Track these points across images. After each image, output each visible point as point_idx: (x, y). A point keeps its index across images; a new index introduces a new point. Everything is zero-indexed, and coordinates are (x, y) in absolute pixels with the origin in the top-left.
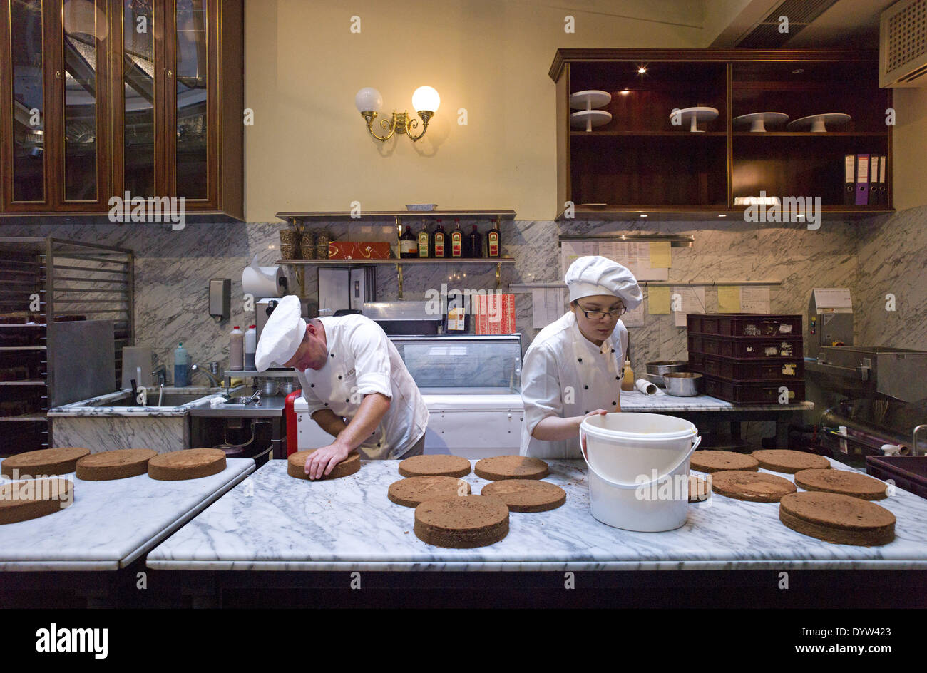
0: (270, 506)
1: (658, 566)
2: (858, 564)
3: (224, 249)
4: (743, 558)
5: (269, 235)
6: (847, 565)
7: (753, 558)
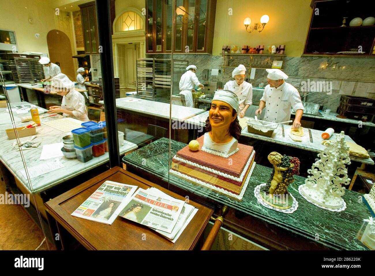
0: (205, 118)
1: (271, 141)
2: (317, 151)
3: (207, 62)
4: (290, 144)
5: (218, 59)
6: (315, 151)
7: (293, 144)
